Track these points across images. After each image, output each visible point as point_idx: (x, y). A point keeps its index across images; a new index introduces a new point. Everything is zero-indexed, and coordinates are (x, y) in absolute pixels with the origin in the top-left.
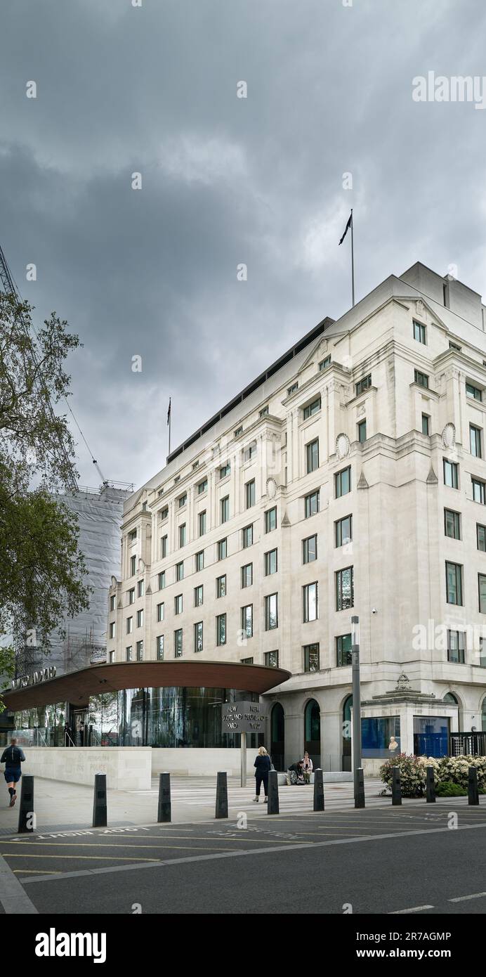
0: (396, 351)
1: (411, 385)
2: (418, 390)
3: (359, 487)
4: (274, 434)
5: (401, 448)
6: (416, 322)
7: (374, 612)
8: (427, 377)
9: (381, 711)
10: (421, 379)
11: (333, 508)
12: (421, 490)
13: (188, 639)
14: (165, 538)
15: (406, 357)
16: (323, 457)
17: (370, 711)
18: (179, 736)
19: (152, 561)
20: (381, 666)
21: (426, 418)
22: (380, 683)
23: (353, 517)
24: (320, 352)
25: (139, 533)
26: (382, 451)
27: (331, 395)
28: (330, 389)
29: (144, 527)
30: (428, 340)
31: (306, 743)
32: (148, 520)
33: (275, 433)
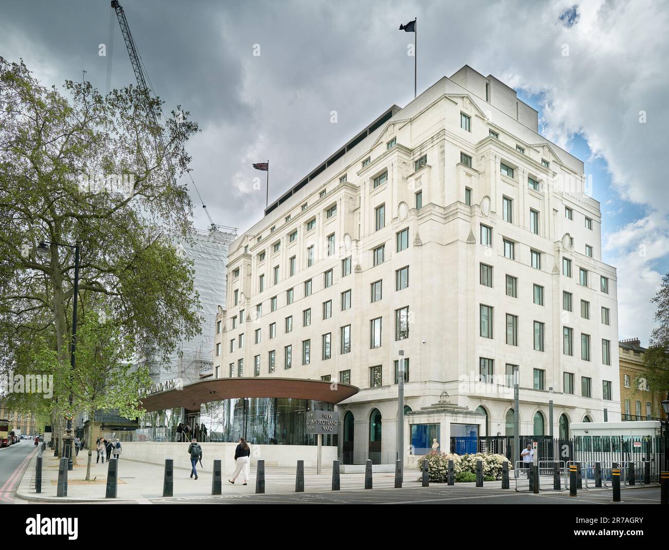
0: (446, 138)
1: (458, 165)
2: (463, 169)
3: (415, 244)
4: (351, 198)
5: (448, 215)
6: (462, 114)
7: (424, 343)
8: (471, 158)
9: (426, 419)
10: (466, 160)
11: (394, 259)
12: (462, 247)
13: (279, 358)
14: (262, 276)
15: (454, 142)
16: (388, 219)
17: (418, 419)
18: (271, 436)
19: (252, 294)
20: (428, 384)
21: (468, 190)
22: (427, 398)
23: (410, 268)
24: (388, 133)
25: (241, 272)
26: (433, 217)
27: (395, 170)
28: (394, 165)
29: (246, 267)
30: (472, 128)
31: (370, 443)
32: (249, 261)
33: (352, 196)
